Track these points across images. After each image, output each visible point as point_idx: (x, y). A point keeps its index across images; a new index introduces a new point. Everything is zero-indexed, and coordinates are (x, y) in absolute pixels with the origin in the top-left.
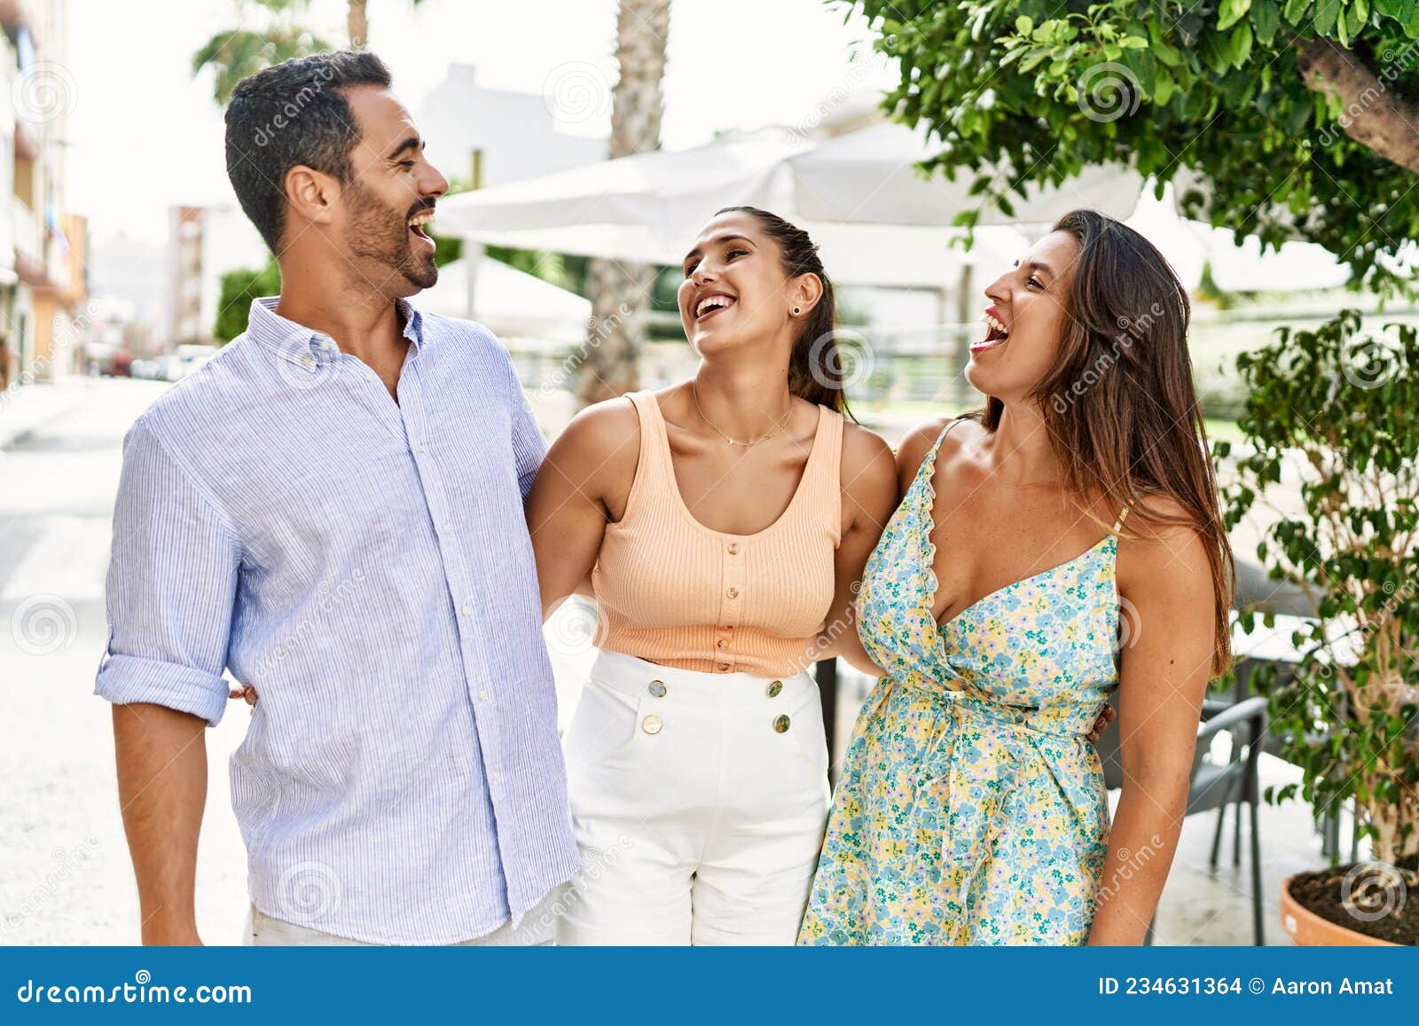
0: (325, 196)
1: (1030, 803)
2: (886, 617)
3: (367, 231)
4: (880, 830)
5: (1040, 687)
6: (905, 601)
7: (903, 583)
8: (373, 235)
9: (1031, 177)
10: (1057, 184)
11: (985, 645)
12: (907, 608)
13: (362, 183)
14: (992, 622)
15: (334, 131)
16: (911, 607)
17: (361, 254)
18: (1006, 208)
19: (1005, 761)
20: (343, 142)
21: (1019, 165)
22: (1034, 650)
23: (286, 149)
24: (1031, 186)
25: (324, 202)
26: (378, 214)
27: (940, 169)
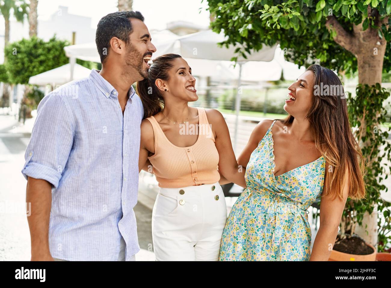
0: (121, 46)
1: (298, 228)
2: (259, 174)
3: (131, 58)
4: (253, 233)
5: (306, 197)
6: (265, 170)
7: (264, 165)
8: (133, 59)
9: (251, 48)
10: (258, 51)
11: (292, 183)
12: (265, 172)
13: (131, 44)
14: (294, 178)
15: (126, 28)
16: (266, 172)
17: (128, 64)
18: (245, 56)
19: (290, 215)
20: (128, 32)
21: (248, 45)
22: (305, 186)
23: (112, 33)
24: (252, 51)
25: (120, 48)
26: (135, 53)
27: (224, 45)
